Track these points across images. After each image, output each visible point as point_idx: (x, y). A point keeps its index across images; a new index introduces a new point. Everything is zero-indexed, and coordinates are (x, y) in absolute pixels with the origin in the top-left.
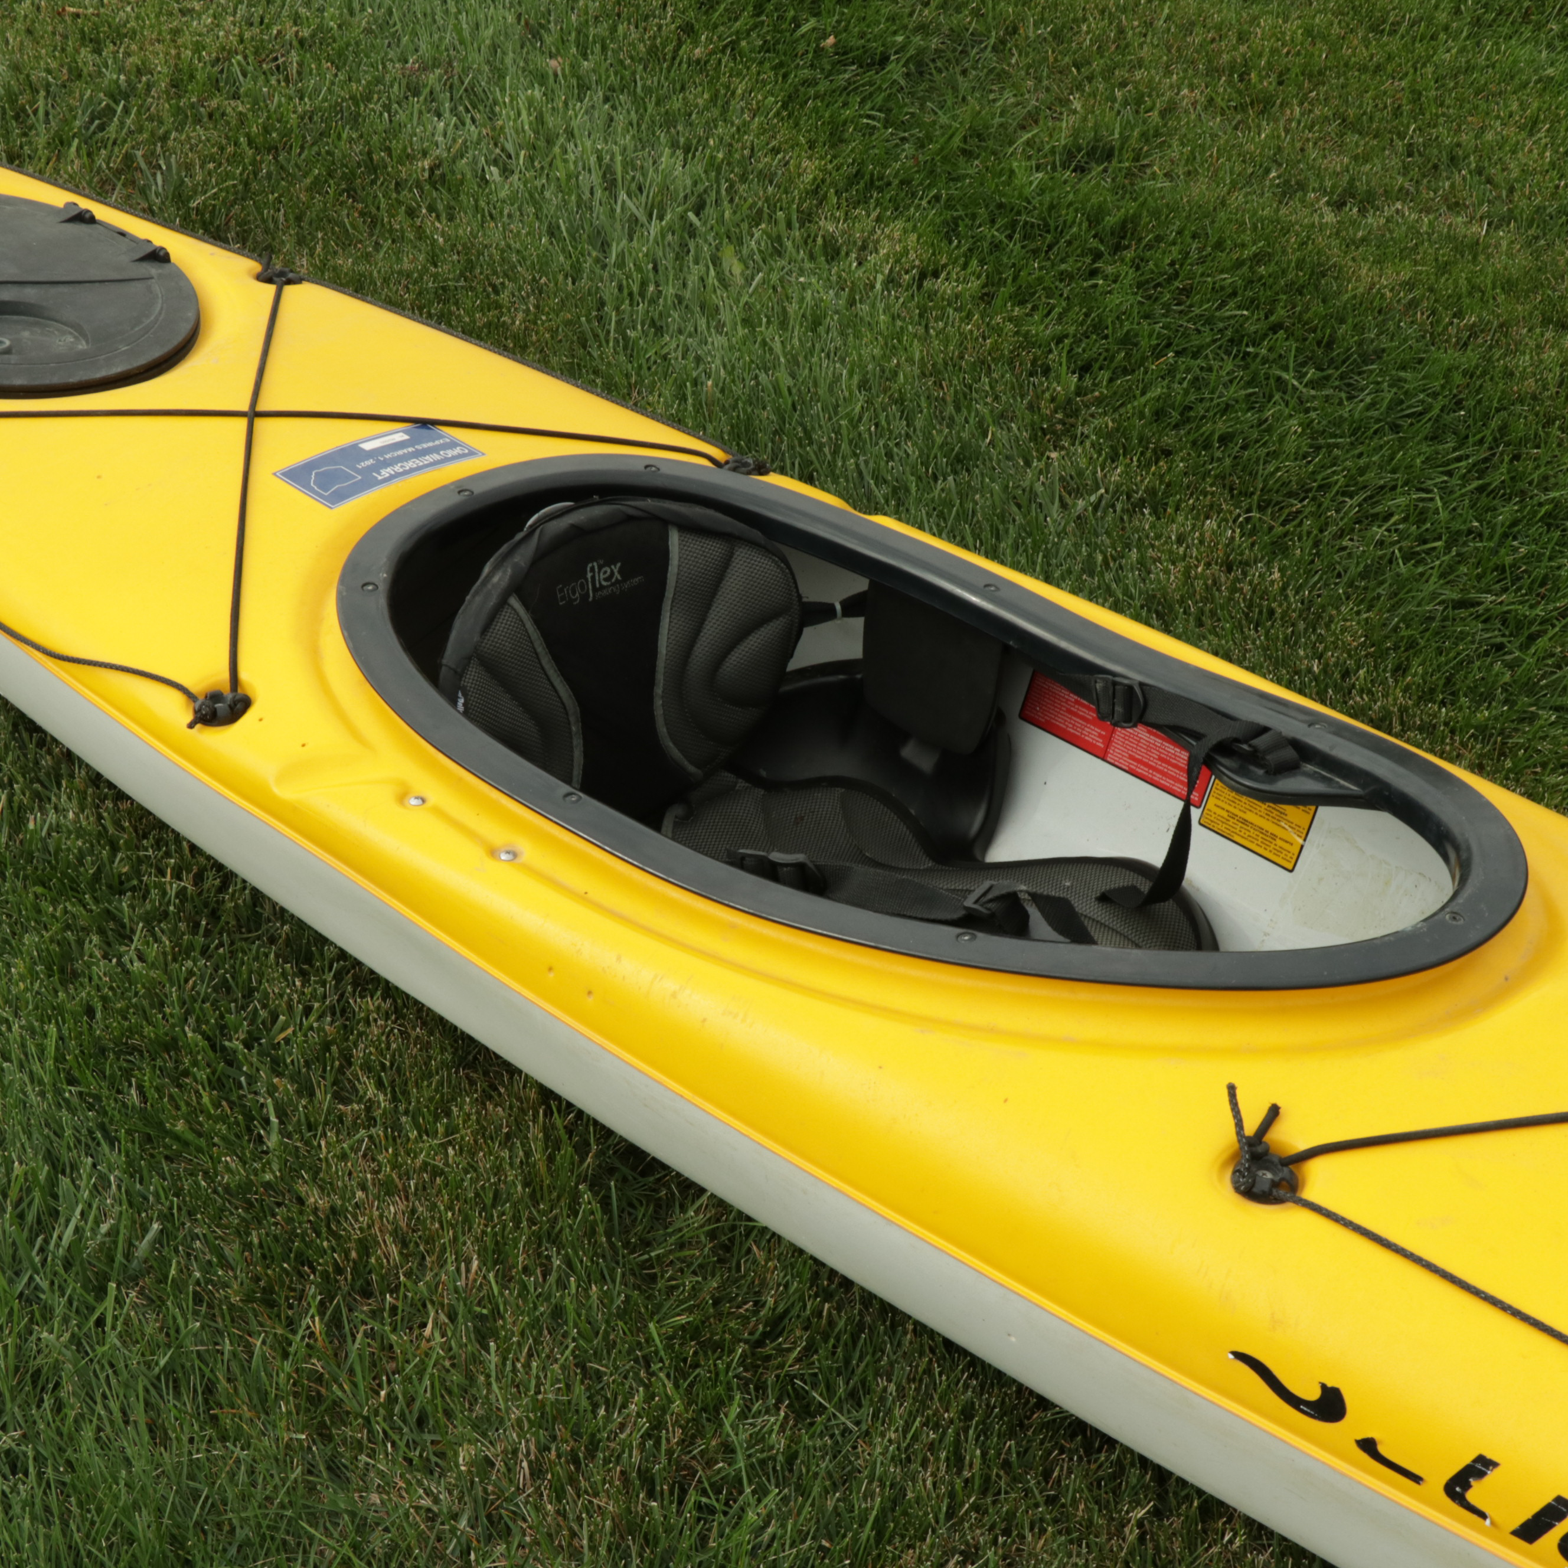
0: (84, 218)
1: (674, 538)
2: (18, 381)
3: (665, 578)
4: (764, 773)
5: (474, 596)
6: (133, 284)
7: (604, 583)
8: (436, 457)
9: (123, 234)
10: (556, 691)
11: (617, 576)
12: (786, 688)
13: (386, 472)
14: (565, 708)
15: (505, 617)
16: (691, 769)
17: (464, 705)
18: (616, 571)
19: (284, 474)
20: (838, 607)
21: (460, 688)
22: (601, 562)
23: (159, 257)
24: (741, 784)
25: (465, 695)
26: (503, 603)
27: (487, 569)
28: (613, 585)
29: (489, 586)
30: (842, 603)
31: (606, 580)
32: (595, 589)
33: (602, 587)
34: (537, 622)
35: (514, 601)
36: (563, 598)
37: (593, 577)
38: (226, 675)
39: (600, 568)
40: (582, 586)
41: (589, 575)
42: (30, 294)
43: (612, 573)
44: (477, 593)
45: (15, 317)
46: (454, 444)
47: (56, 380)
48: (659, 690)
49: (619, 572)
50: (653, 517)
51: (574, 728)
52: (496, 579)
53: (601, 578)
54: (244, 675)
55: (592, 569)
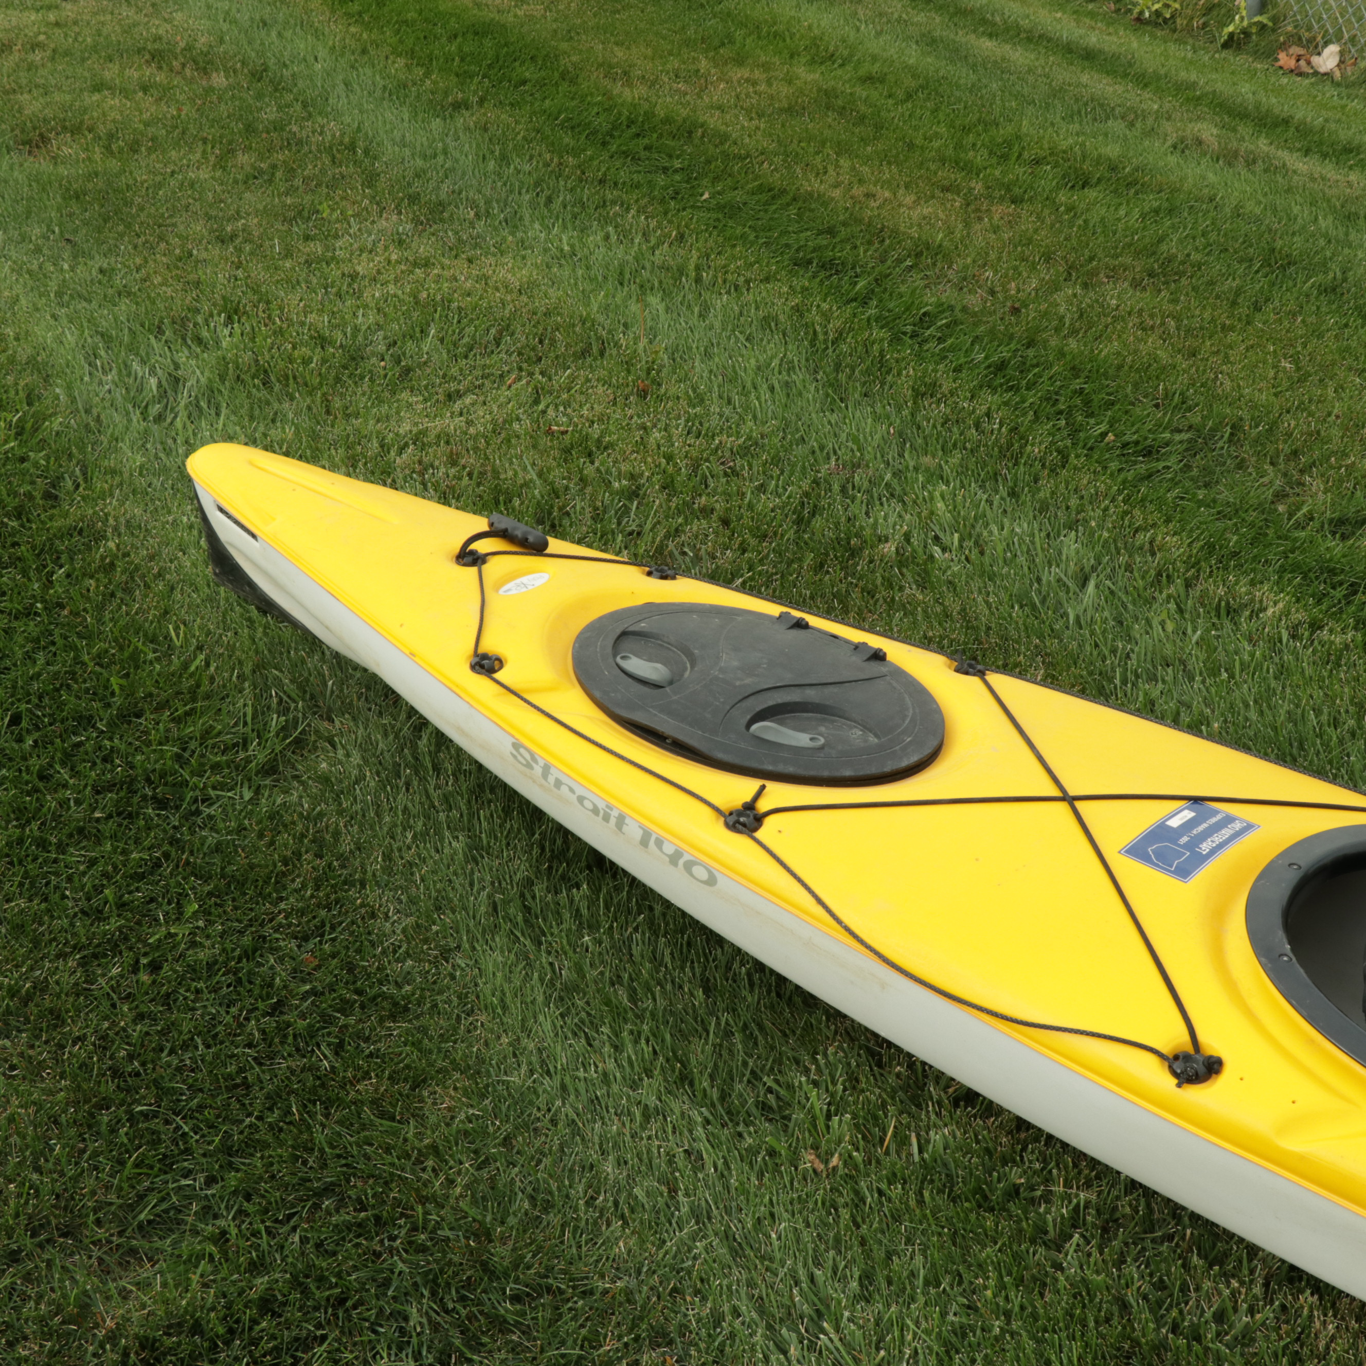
0: (801, 625)
2: (848, 773)
6: (877, 681)
8: (1229, 831)
9: (835, 637)
13: (1205, 847)
19: (1127, 852)
23: (878, 656)
38: (1185, 1037)
42: (811, 695)
45: (805, 715)
46: (1229, 819)
47: (873, 770)
54: (1202, 1037)
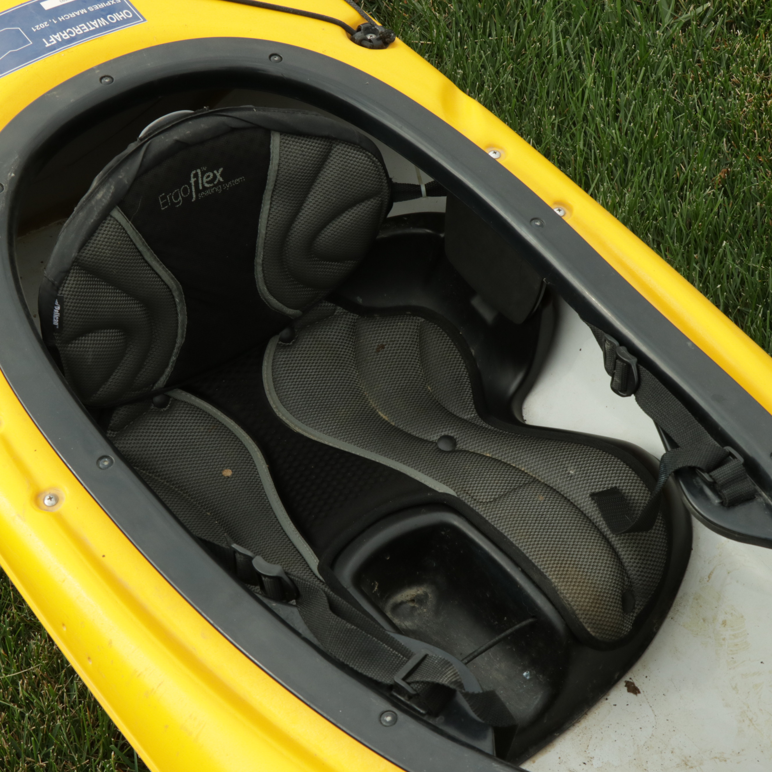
1: (276, 140)
3: (266, 175)
4: (360, 300)
5: (78, 212)
7: (207, 185)
8: (103, 22)
10: (159, 277)
11: (219, 178)
12: (382, 235)
13: (54, 39)
14: (168, 287)
15: (108, 225)
16: (290, 311)
17: (60, 311)
18: (218, 175)
20: (423, 189)
21: (57, 297)
22: (205, 169)
24: (339, 310)
25: (61, 303)
26: (105, 214)
27: (95, 183)
28: (215, 186)
29: (93, 202)
30: (426, 186)
31: (208, 182)
32: (198, 191)
33: (204, 188)
34: (139, 228)
35: (117, 214)
36: (164, 205)
37: (196, 183)
39: (203, 174)
40: (185, 191)
41: (193, 180)
43: (215, 177)
44: (82, 208)
48: (259, 260)
49: (221, 175)
50: (255, 127)
51: (177, 300)
52: (99, 196)
53: (204, 181)
55: (196, 175)
